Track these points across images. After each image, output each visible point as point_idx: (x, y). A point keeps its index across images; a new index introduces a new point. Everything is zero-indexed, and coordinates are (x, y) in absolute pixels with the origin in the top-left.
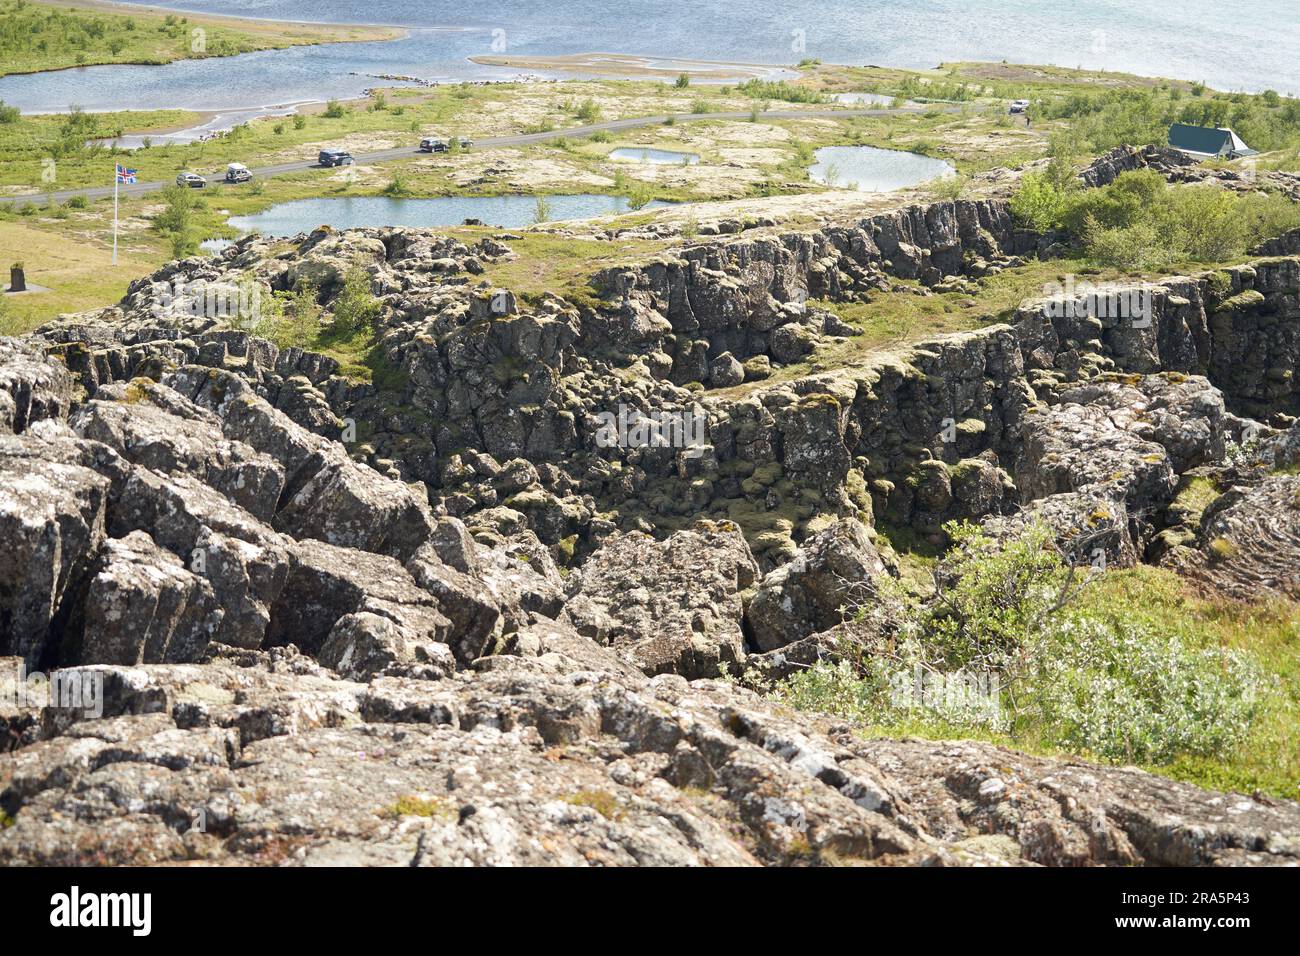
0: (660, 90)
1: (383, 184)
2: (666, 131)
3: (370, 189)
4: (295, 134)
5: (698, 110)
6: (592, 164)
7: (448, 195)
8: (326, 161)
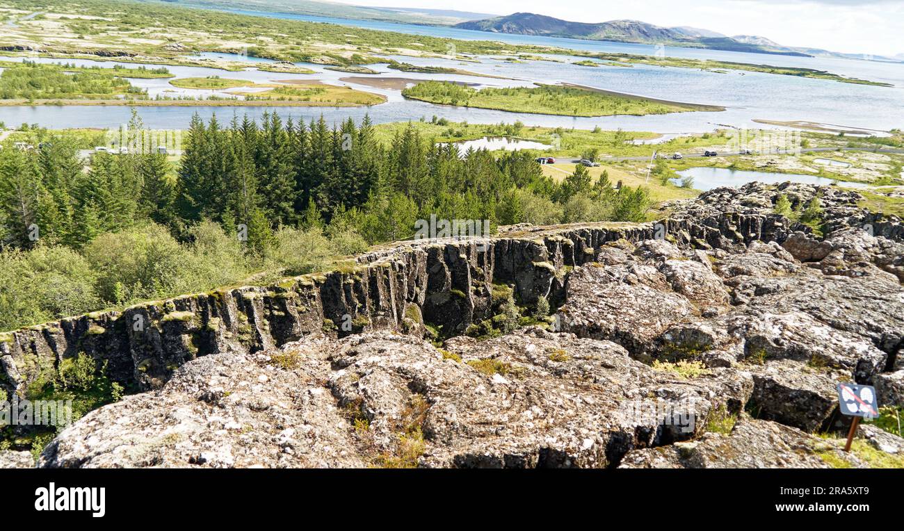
0: (832, 138)
1: (729, 164)
2: (837, 153)
3: (723, 166)
4: (693, 144)
5: (850, 146)
6: (808, 164)
7: (753, 170)
8: (707, 154)
